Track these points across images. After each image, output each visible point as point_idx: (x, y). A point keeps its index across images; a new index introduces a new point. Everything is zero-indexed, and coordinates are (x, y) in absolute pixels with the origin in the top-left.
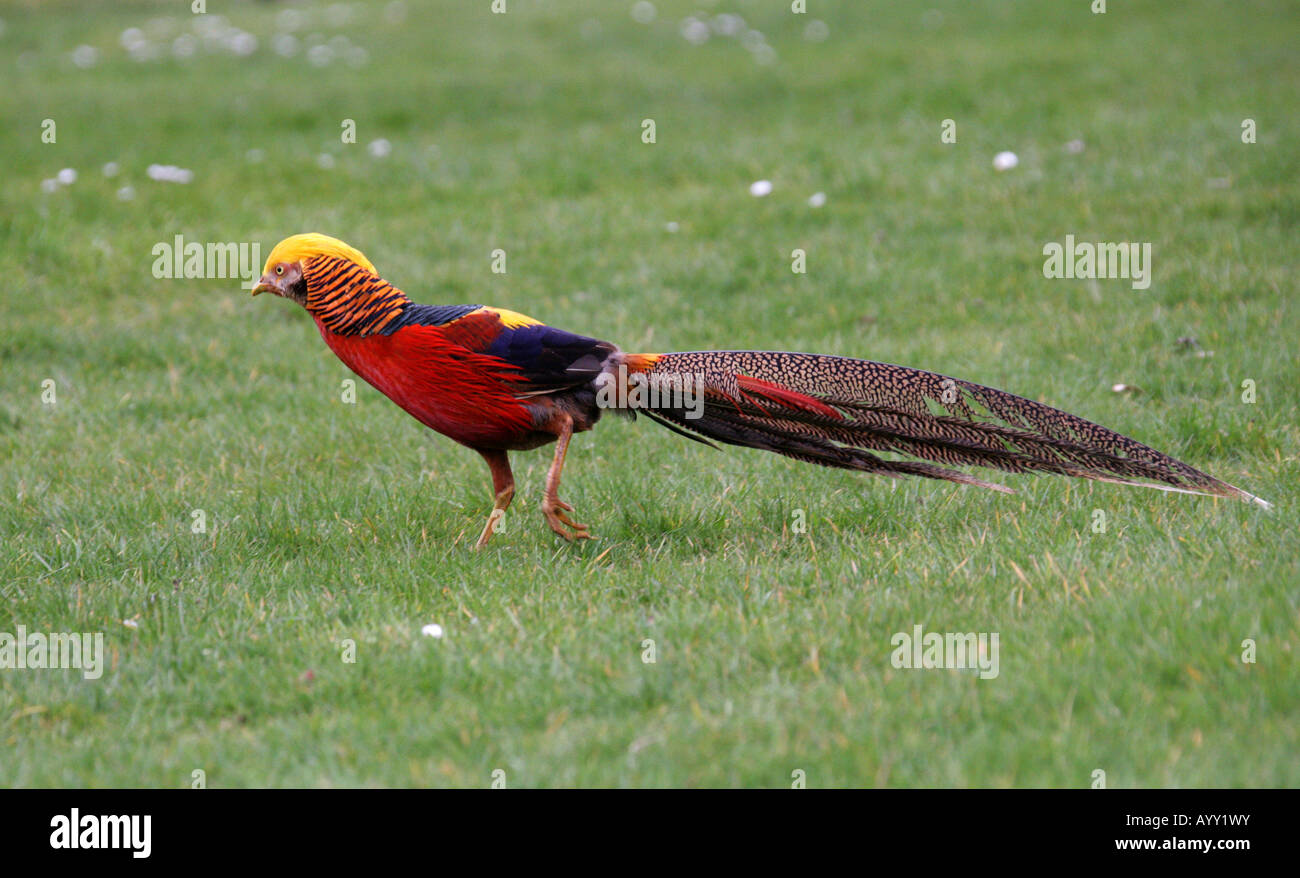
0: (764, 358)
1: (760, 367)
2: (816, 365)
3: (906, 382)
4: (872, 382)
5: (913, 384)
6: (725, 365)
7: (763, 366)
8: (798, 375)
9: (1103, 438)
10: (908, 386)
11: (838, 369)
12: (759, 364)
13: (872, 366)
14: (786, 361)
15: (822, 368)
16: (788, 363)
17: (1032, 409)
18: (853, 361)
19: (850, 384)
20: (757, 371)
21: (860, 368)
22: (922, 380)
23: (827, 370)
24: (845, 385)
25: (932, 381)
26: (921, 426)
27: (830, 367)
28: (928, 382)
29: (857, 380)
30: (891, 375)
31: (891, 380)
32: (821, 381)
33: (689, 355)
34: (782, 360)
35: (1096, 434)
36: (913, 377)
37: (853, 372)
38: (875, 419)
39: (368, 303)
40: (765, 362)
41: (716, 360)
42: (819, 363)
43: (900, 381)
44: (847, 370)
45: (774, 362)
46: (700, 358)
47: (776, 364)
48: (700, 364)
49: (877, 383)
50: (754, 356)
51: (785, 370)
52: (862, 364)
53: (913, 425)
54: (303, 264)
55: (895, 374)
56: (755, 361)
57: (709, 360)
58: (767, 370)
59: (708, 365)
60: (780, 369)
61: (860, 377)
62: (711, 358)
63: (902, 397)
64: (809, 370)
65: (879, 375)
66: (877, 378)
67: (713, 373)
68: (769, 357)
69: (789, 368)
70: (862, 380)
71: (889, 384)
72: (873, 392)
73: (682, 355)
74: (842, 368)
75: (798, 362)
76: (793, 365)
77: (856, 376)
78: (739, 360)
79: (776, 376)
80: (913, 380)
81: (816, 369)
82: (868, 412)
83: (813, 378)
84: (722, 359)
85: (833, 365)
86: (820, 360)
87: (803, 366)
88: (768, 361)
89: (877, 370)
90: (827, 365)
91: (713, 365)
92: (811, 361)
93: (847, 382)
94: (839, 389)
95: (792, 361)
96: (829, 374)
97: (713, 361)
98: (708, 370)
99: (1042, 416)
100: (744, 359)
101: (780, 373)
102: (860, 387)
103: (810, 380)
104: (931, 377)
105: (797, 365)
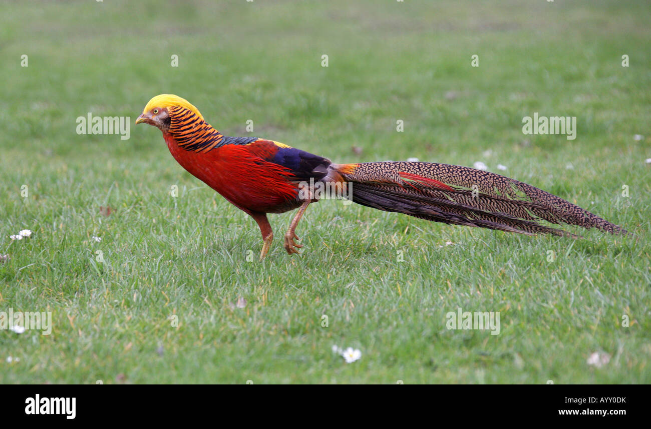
0: (411, 165)
1: (409, 169)
2: (438, 168)
3: (483, 178)
4: (466, 177)
5: (487, 179)
6: (391, 168)
7: (411, 169)
8: (429, 173)
9: (579, 212)
10: (484, 179)
11: (449, 171)
12: (409, 168)
13: (466, 169)
14: (422, 166)
15: (441, 170)
16: (423, 167)
17: (544, 195)
18: (456, 167)
19: (456, 178)
20: (408, 171)
21: (460, 170)
22: (490, 177)
23: (444, 171)
24: (453, 178)
25: (495, 178)
26: (486, 202)
27: (445, 169)
28: (494, 178)
29: (459, 176)
30: (476, 174)
31: (475, 176)
32: (441, 176)
33: (371, 164)
34: (420, 166)
35: (576, 210)
36: (486, 175)
37: (457, 172)
38: (462, 198)
39: (204, 135)
40: (412, 167)
41: (387, 166)
42: (439, 167)
43: (480, 177)
44: (454, 171)
45: (416, 167)
46: (378, 165)
47: (417, 167)
48: (379, 168)
49: (469, 177)
50: (405, 164)
51: (422, 171)
52: (460, 168)
53: (482, 201)
54: (169, 109)
55: (477, 173)
56: (406, 166)
57: (383, 166)
58: (413, 170)
59: (383, 168)
60: (420, 170)
61: (460, 174)
62: (383, 165)
63: (481, 185)
64: (435, 171)
65: (470, 174)
66: (469, 175)
67: (387, 172)
68: (414, 164)
69: (424, 170)
70: (462, 176)
71: (475, 178)
72: (467, 182)
73: (368, 164)
74: (451, 170)
75: (429, 167)
76: (426, 168)
77: (458, 174)
78: (398, 166)
79: (418, 174)
80: (486, 177)
81: (438, 170)
82: (460, 195)
83: (437, 175)
84: (389, 165)
85: (446, 168)
86: (439, 166)
87: (432, 169)
88: (413, 166)
89: (469, 171)
90: (443, 168)
91: (386, 168)
92: (435, 166)
93: (454, 177)
94: (450, 180)
95: (425, 166)
96: (445, 172)
97: (385, 167)
98: (383, 171)
99: (549, 199)
100: (401, 165)
101: (420, 172)
102: (461, 180)
103: (436, 176)
104: (495, 176)
105: (428, 168)
